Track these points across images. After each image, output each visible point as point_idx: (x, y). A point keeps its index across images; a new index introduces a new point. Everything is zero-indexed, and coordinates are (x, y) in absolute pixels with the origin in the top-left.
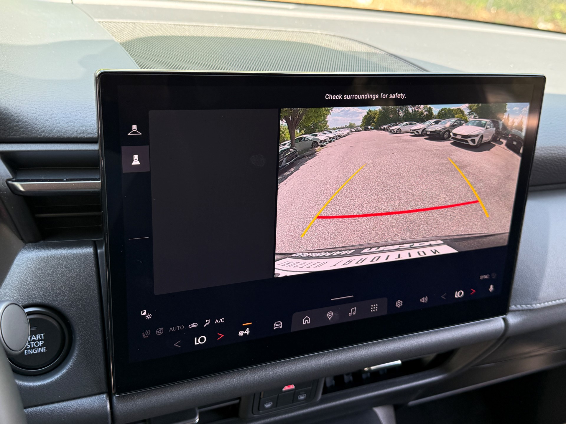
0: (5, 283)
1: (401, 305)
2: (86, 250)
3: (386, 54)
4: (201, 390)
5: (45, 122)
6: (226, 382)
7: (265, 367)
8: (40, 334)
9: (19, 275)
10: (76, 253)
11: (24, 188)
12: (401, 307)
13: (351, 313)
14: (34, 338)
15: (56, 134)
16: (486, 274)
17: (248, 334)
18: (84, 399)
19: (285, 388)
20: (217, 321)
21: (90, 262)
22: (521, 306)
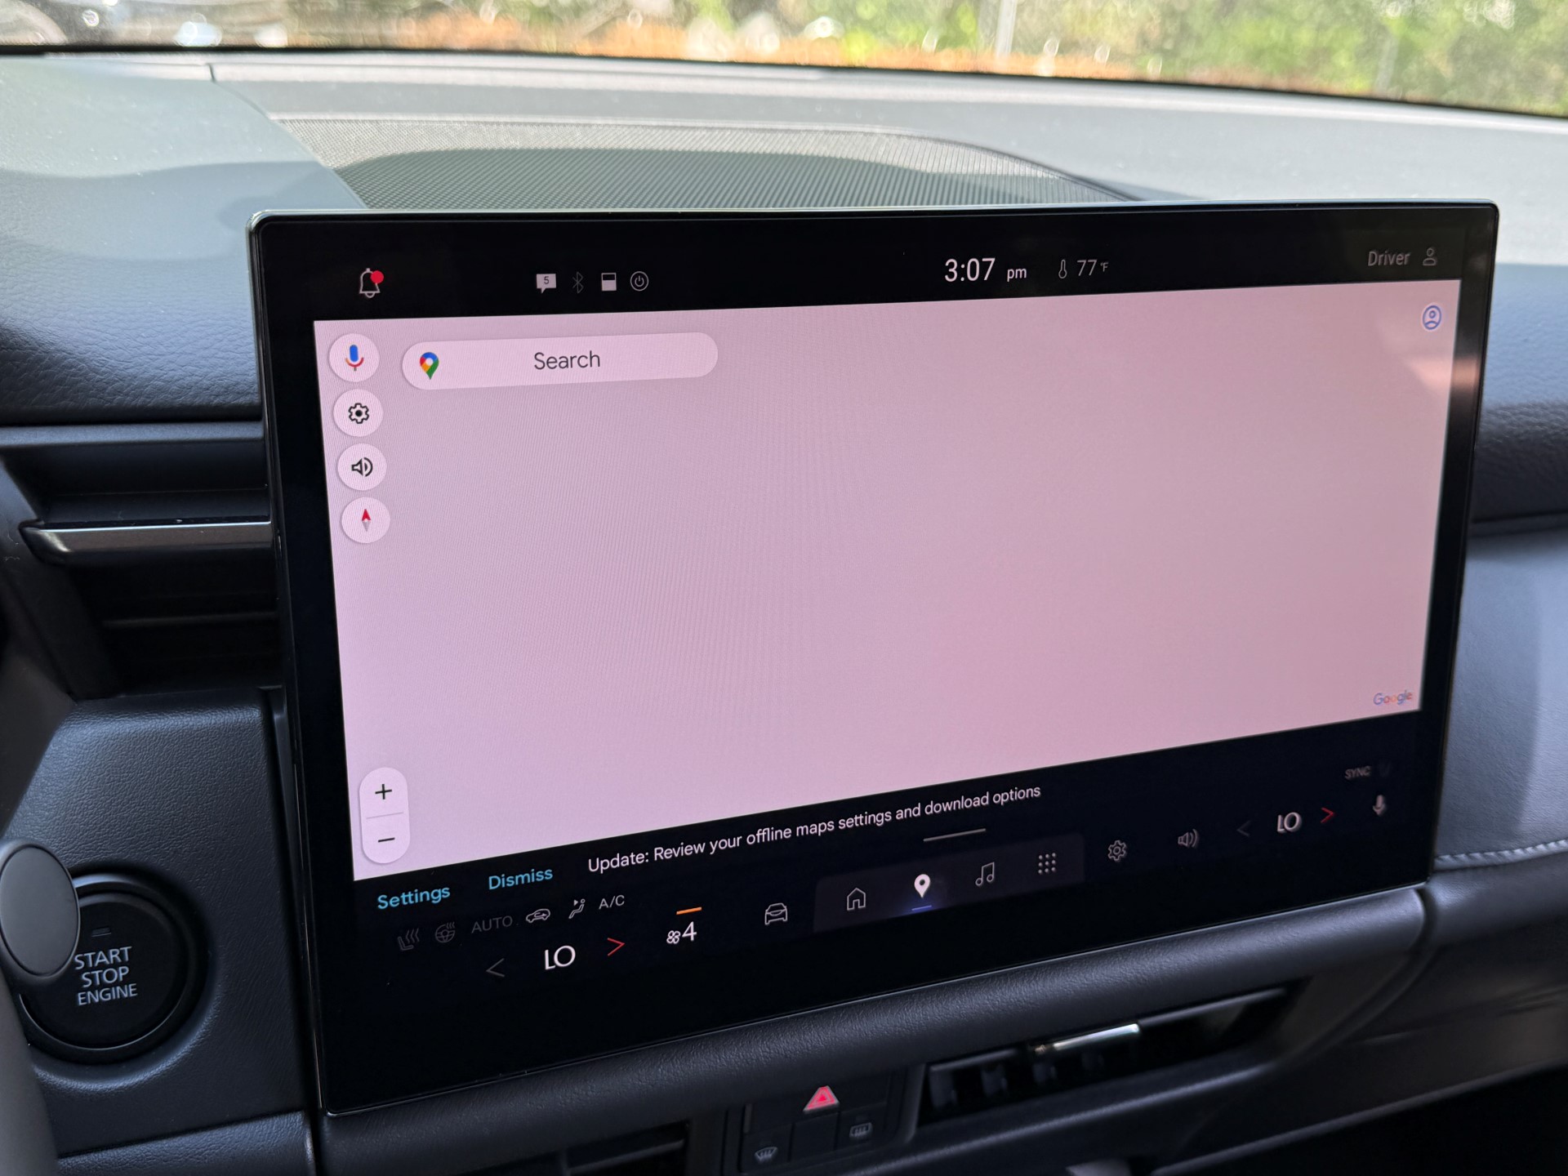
0: (21, 809)
1: (1123, 855)
2: (241, 715)
3: (1064, 179)
4: (568, 1101)
5: (122, 367)
6: (637, 1076)
7: (746, 1034)
8: (118, 948)
9: (61, 785)
10: (214, 724)
11: (66, 545)
12: (1122, 858)
13: (982, 879)
14: (101, 958)
15: (153, 398)
16: (1361, 766)
17: (692, 939)
18: (240, 1126)
19: (814, 1104)
20: (604, 903)
21: (253, 746)
22: (1471, 854)
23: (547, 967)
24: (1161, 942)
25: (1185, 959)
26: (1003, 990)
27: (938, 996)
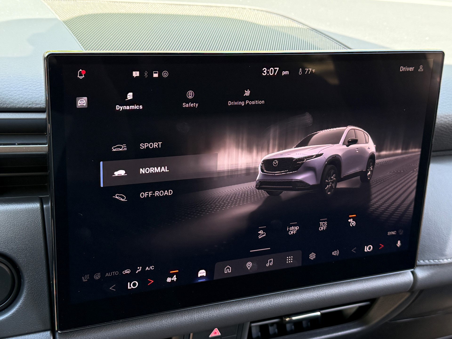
1: (314, 257)
2: (34, 205)
4: (134, 330)
6: (156, 323)
7: (191, 311)
12: (314, 258)
13: (268, 264)
15: (9, 105)
16: (393, 231)
17: (175, 280)
18: (30, 335)
19: (212, 335)
20: (147, 268)
21: (37, 215)
22: (429, 261)
23: (129, 288)
24: (326, 285)
25: (334, 291)
26: (274, 299)
27: (253, 301)
